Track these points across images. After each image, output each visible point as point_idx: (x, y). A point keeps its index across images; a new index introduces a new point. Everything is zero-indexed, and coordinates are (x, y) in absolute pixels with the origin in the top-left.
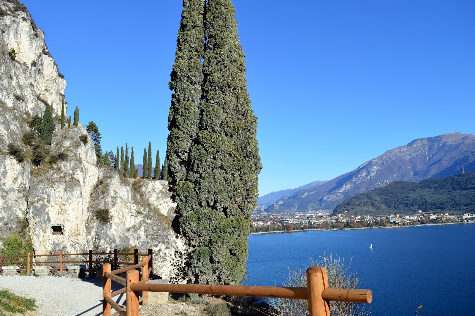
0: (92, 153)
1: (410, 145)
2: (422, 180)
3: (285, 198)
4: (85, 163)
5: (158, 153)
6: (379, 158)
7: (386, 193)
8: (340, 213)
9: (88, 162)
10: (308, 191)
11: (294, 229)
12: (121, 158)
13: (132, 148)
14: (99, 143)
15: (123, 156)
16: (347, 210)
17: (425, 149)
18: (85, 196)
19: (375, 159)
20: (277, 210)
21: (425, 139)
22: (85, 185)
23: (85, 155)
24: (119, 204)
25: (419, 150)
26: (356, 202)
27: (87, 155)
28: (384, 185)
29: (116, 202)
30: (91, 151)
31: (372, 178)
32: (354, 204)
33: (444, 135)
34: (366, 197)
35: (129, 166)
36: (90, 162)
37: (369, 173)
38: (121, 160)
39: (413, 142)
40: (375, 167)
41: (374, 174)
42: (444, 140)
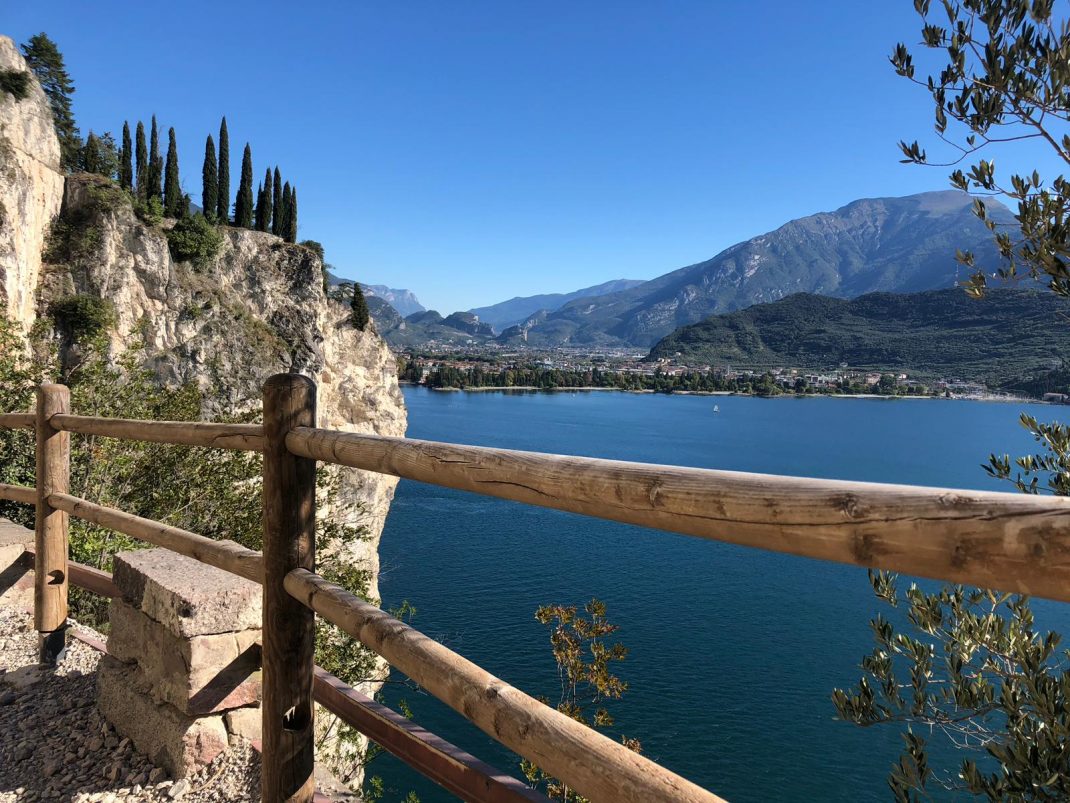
0: (43, 130)
1: (844, 212)
2: (857, 295)
3: (544, 312)
4: (20, 156)
5: (247, 152)
6: (768, 237)
7: (774, 319)
8: (665, 356)
9: (31, 155)
10: (595, 301)
11: (561, 385)
12: (138, 159)
13: (171, 133)
14: (66, 106)
15: (145, 151)
16: (682, 351)
17: (878, 223)
18: (24, 253)
19: (760, 238)
20: (523, 340)
21: (881, 201)
22: (23, 222)
23: (21, 134)
24: (133, 285)
25: (862, 226)
26: (704, 335)
27: (27, 133)
28: (771, 301)
29: (125, 280)
30: (41, 124)
31: (745, 282)
32: (698, 339)
33: (925, 194)
34: (727, 324)
35: (162, 183)
36: (38, 157)
37: (740, 269)
38: (138, 163)
39: (853, 204)
40: (757, 257)
41: (753, 272)
42: (922, 208)
